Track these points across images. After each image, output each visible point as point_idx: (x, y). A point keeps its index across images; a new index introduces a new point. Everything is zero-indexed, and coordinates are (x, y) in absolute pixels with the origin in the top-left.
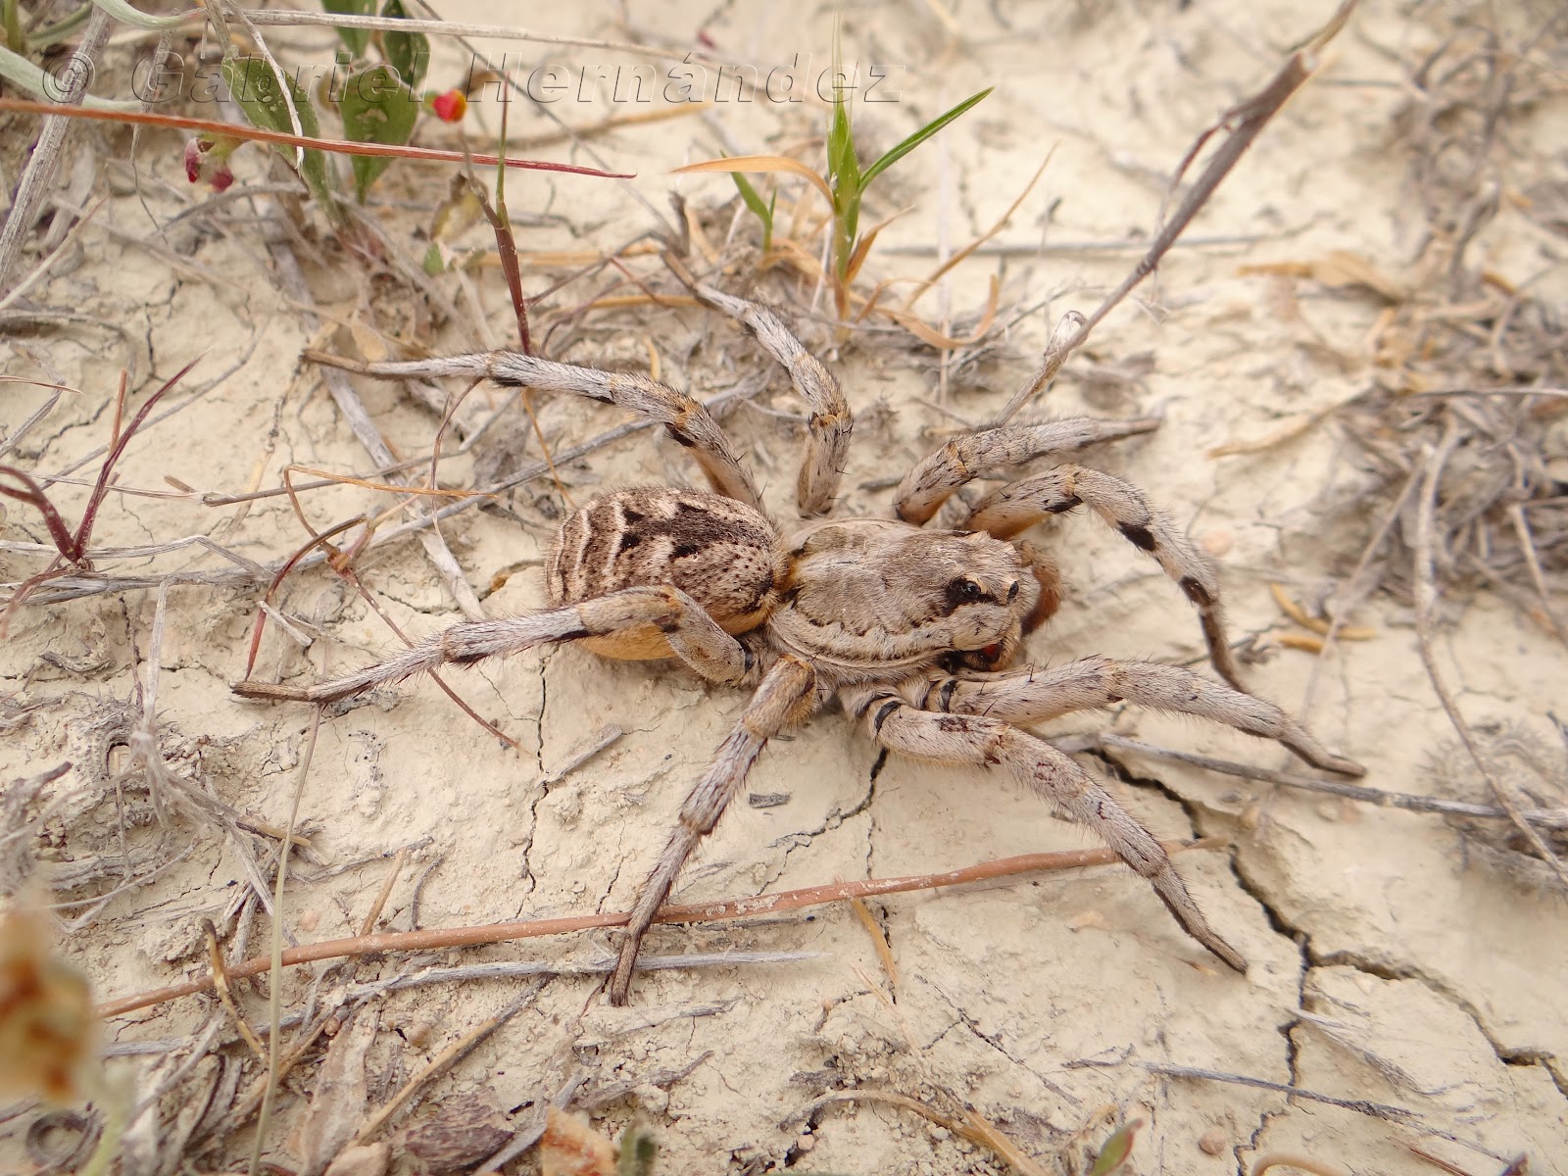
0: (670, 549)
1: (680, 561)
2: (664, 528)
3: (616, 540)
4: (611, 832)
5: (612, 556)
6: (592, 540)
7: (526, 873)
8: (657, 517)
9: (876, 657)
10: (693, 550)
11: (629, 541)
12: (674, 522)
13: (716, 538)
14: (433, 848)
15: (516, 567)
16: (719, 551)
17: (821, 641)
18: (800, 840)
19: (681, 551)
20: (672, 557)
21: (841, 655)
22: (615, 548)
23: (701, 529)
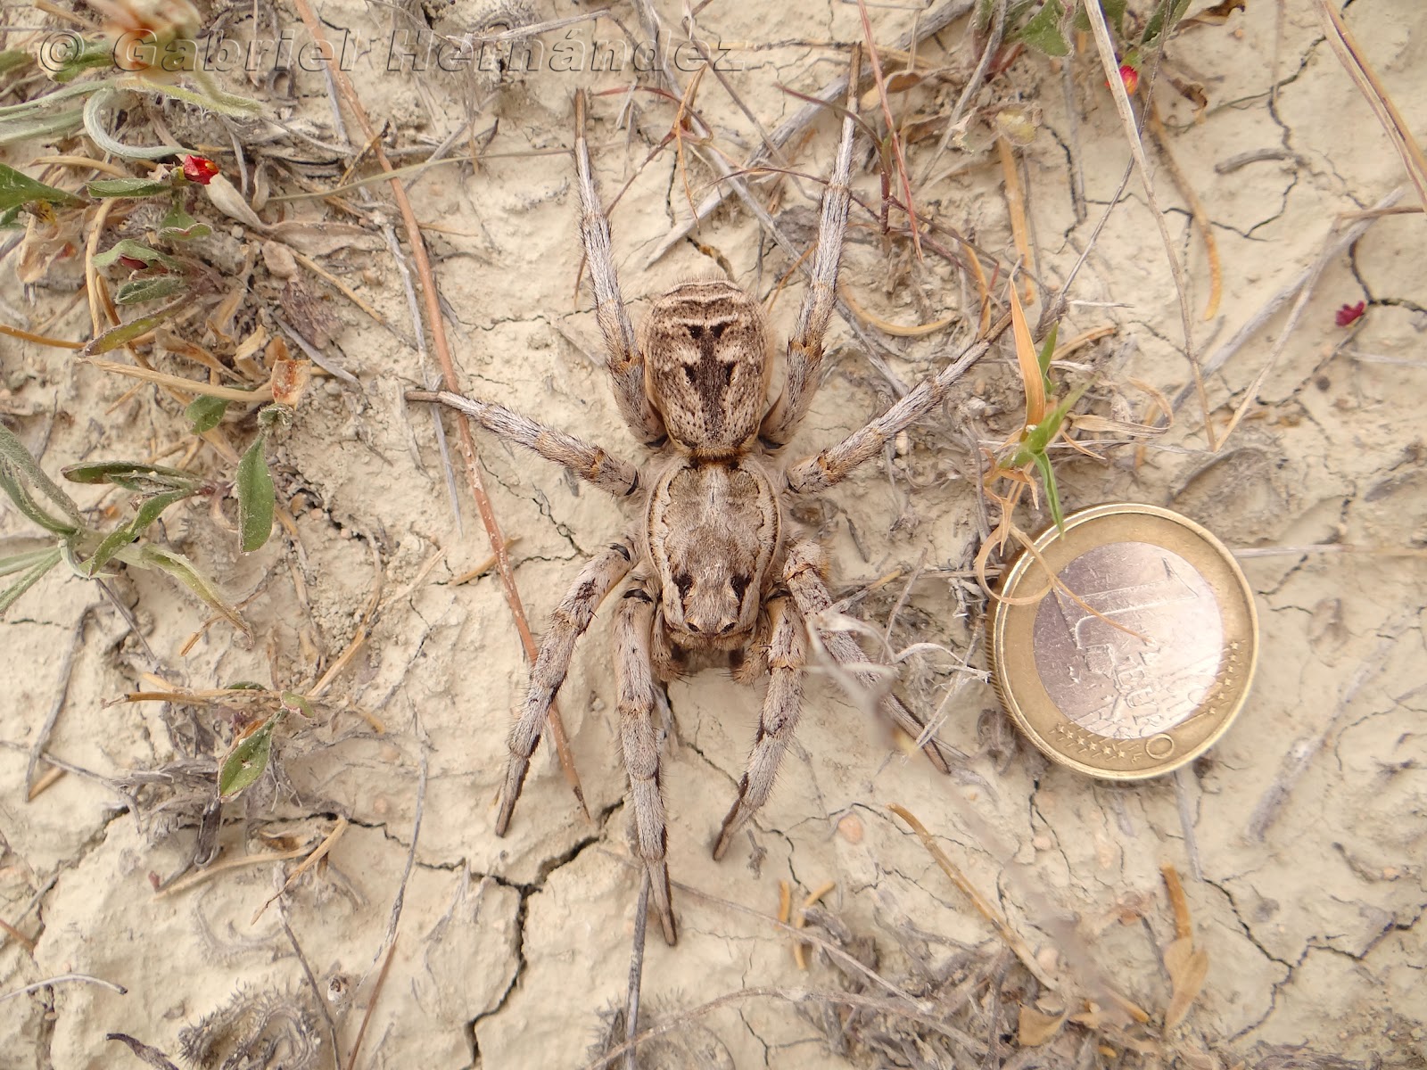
0: (690, 362)
1: (683, 371)
2: (708, 354)
3: (698, 322)
4: (526, 372)
5: (685, 321)
6: (698, 304)
7: (495, 322)
8: (717, 347)
9: (650, 534)
10: (693, 380)
11: (696, 331)
12: (714, 360)
13: (704, 395)
14: (495, 255)
15: (721, 262)
16: (694, 399)
17: (659, 493)
18: (545, 507)
19: (690, 371)
20: (685, 365)
21: (651, 510)
22: (690, 322)
23: (709, 383)
